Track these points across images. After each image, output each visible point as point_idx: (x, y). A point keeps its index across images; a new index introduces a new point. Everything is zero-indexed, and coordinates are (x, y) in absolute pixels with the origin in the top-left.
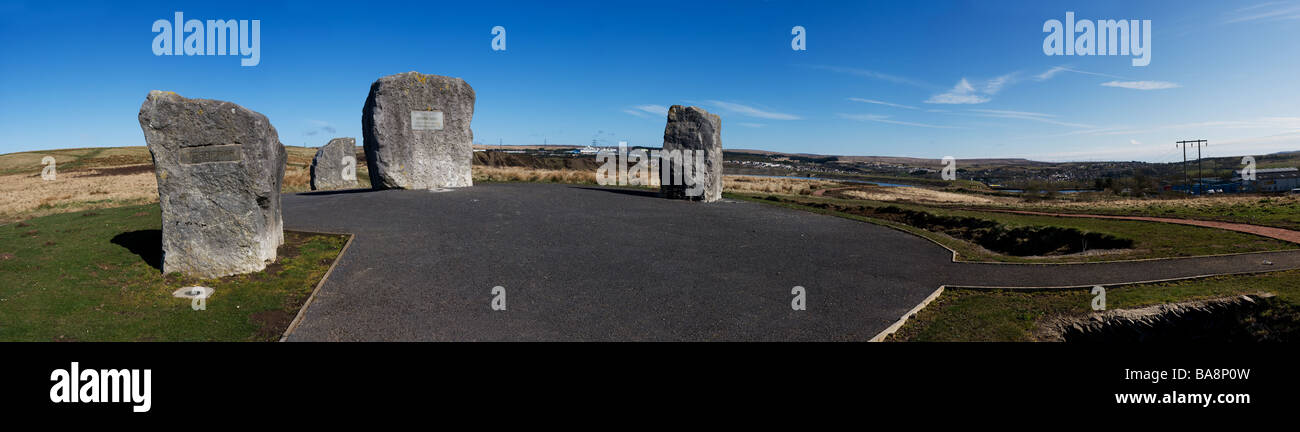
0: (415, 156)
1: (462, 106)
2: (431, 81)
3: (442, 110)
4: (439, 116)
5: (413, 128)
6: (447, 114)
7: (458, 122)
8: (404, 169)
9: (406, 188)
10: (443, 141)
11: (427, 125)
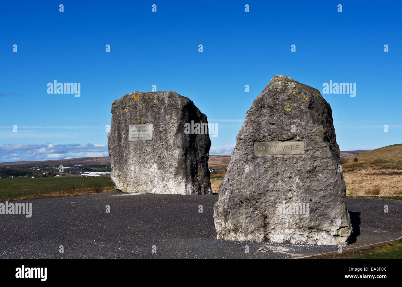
0: (129, 164)
1: (167, 117)
2: (143, 98)
3: (152, 122)
4: (150, 128)
5: (130, 139)
6: (156, 126)
7: (165, 132)
8: (121, 174)
9: (122, 191)
10: (150, 151)
11: (141, 136)
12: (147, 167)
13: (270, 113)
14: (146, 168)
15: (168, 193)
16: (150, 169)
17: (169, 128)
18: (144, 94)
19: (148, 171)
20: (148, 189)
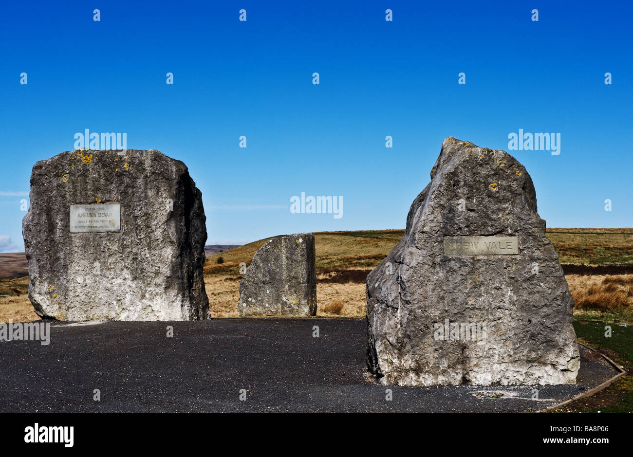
0: (71, 271)
1: (150, 193)
2: (100, 160)
3: (118, 201)
4: (115, 210)
5: (72, 229)
6: (127, 207)
7: (144, 218)
8: (54, 290)
9: (57, 318)
10: (117, 249)
11: (95, 224)
12: (110, 277)
13: (468, 194)
14: (108, 278)
15: (153, 319)
16: (114, 280)
17: (154, 212)
18: (103, 153)
19: (111, 283)
20: (113, 315)
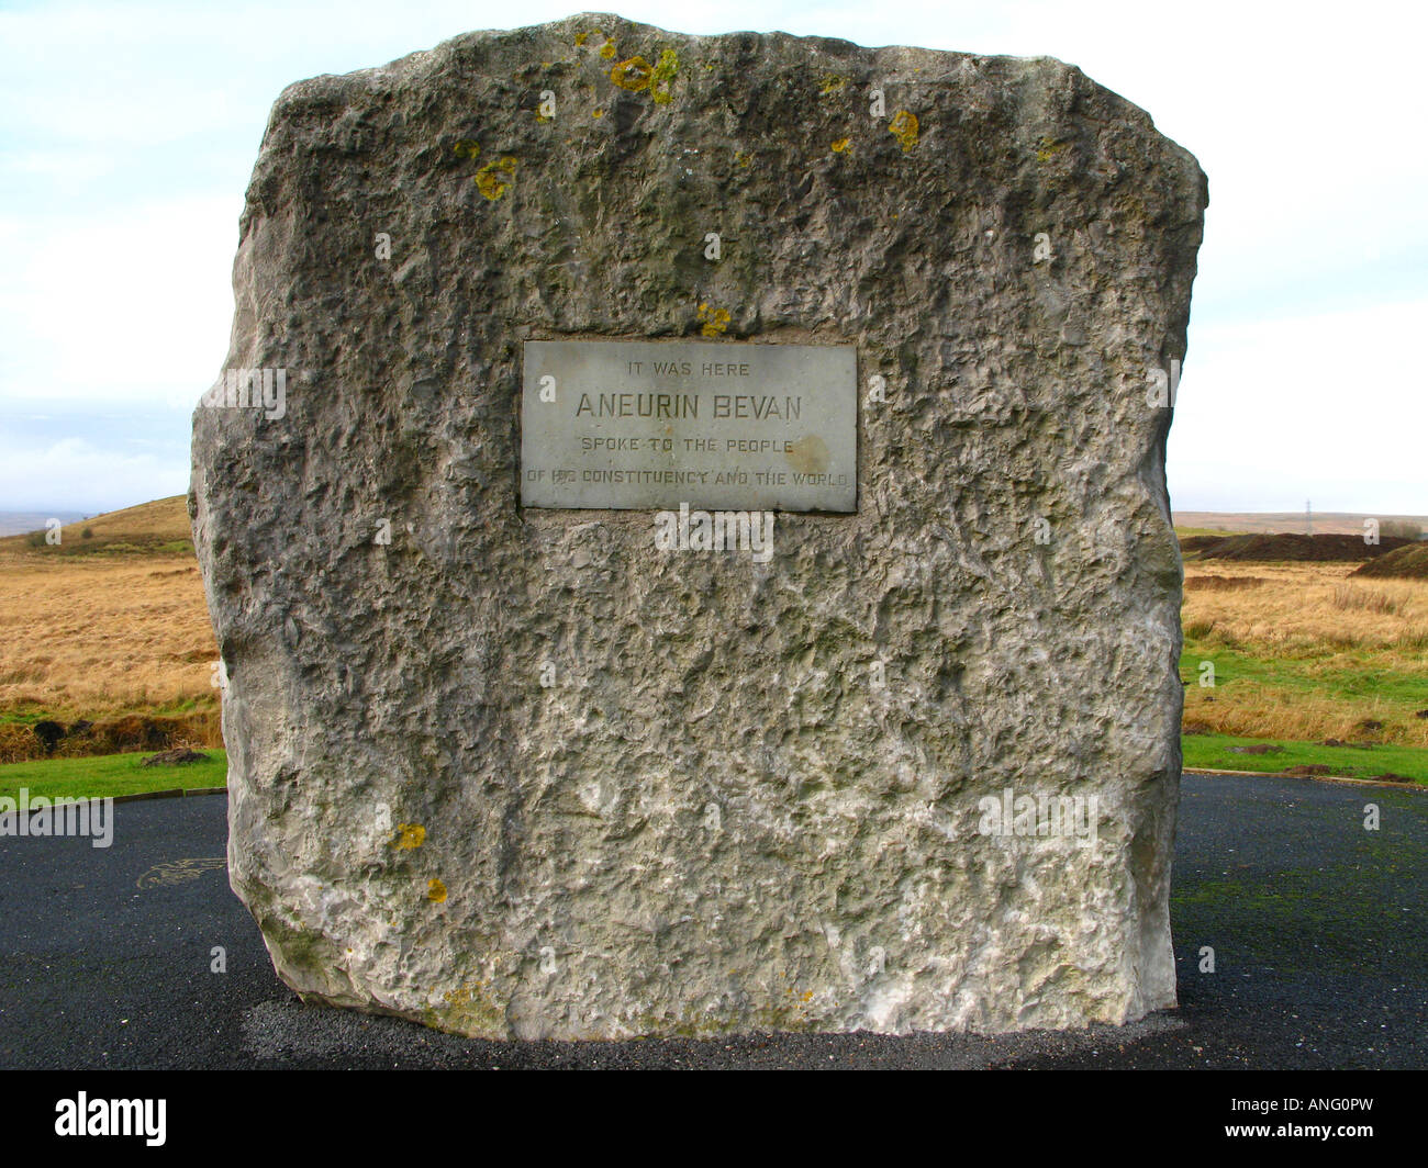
0: (536, 743)
3: (844, 330)
4: (817, 384)
5: (537, 490)
6: (898, 366)
7: (1010, 436)
8: (425, 853)
12: (797, 777)
14: (783, 783)
16: (821, 795)
17: (1073, 401)
19: (799, 817)
20: (822, 996)
